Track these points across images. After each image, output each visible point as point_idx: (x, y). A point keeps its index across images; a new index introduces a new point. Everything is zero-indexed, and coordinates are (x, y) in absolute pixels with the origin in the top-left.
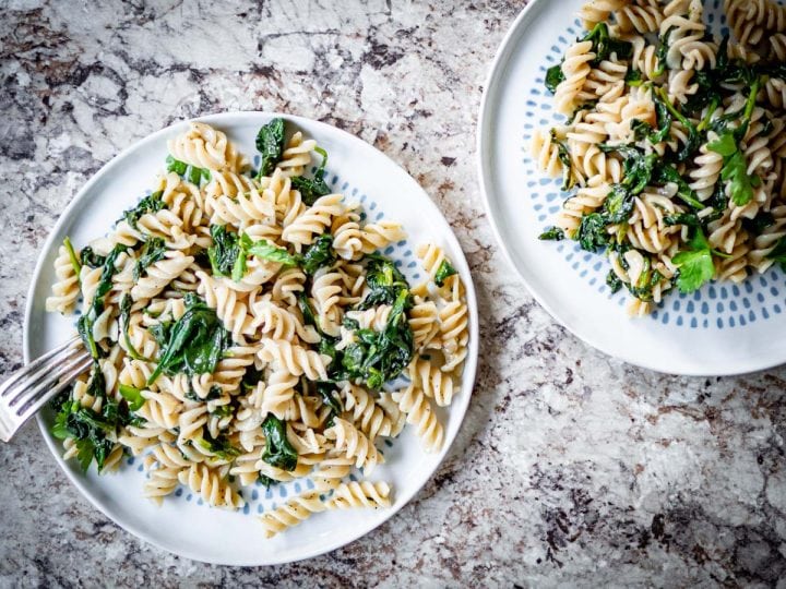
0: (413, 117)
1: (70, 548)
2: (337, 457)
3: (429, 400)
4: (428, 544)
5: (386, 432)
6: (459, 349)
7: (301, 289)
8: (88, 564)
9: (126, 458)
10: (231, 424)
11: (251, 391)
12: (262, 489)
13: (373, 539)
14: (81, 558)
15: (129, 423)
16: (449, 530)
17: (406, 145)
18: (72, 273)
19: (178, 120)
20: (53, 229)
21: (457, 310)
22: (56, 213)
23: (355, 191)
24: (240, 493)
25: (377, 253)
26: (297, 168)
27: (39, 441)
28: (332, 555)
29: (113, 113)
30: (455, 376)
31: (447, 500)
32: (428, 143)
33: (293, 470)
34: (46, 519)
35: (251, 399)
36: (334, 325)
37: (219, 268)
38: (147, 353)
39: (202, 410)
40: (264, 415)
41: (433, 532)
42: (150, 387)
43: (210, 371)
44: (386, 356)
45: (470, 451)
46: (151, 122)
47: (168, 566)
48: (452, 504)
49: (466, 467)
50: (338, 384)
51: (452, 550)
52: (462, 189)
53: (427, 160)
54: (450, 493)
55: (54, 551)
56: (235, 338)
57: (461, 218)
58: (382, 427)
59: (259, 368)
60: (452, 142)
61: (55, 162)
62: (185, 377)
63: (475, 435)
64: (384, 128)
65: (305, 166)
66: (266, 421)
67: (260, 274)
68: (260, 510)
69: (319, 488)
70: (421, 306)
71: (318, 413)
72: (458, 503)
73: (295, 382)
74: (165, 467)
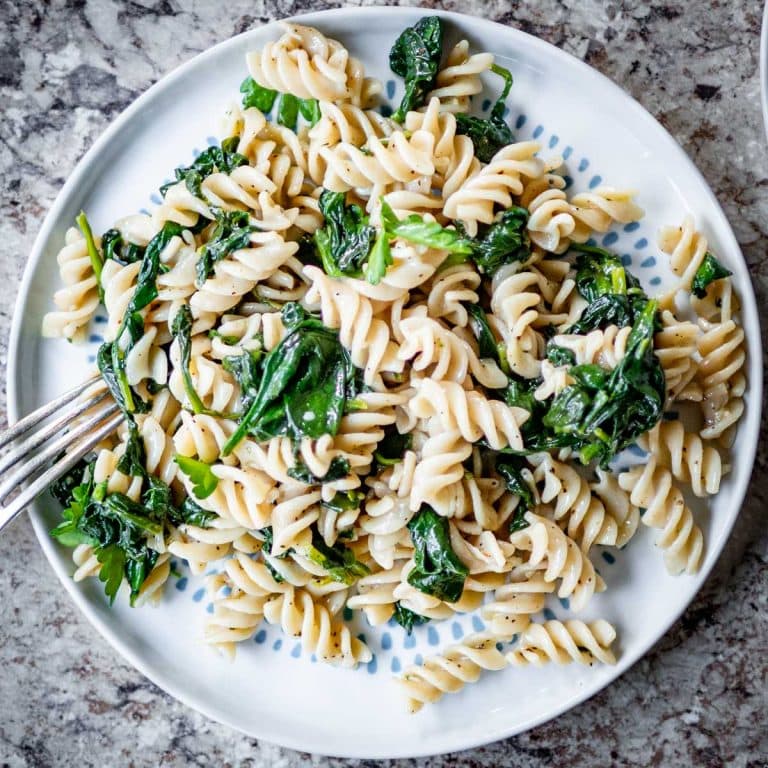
0: (648, 19)
1: (79, 727)
2: (527, 580)
3: (682, 485)
4: (671, 724)
5: (610, 539)
6: (732, 401)
7: (474, 298)
8: (108, 754)
9: (175, 580)
10: (357, 524)
11: (391, 468)
12: (398, 633)
13: (579, 715)
14: (97, 744)
15: (183, 520)
16: (706, 703)
17: (636, 65)
18: (89, 273)
19: (257, 22)
20: (55, 203)
21: (728, 337)
22: (58, 175)
23: (554, 140)
24: (362, 638)
25: (591, 243)
26: (462, 99)
27: (28, 552)
28: (513, 742)
29: (150, 11)
30: (723, 446)
31: (703, 653)
32: (673, 62)
33: (457, 600)
34: (39, 680)
35: (393, 481)
36: (530, 358)
37: (337, 263)
38: (219, 404)
39: (313, 498)
40: (415, 507)
41: (679, 705)
42: (224, 459)
43: (330, 433)
44: (622, 410)
45: (741, 571)
46: (214, 26)
47: (240, 757)
48: (711, 660)
49: (735, 598)
50: (532, 458)
51: (710, 735)
52: (729, 139)
53: (672, 90)
54: (708, 641)
55: (52, 731)
56: (369, 378)
57: (728, 185)
58: (602, 531)
59: (402, 430)
60: (714, 60)
61: (55, 91)
62: (287, 443)
63: (750, 545)
64: (600, 37)
65: (471, 97)
66: (415, 518)
67: (412, 270)
68: (396, 666)
69: (497, 630)
70: (673, 328)
71: (497, 506)
72: (721, 658)
73: (464, 454)
74: (242, 594)
